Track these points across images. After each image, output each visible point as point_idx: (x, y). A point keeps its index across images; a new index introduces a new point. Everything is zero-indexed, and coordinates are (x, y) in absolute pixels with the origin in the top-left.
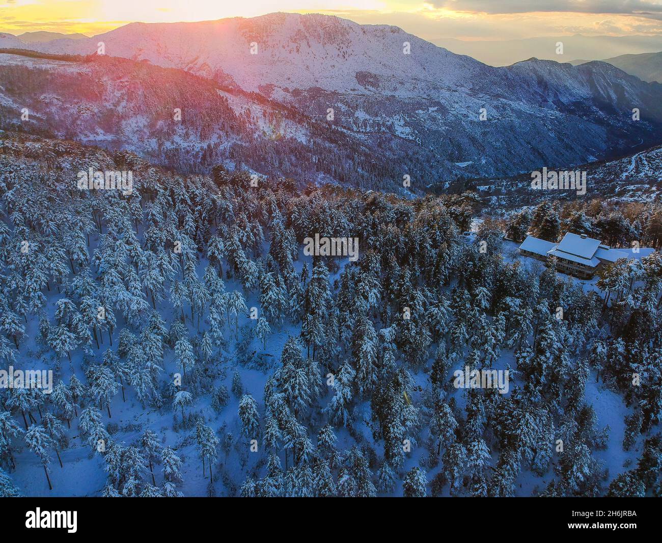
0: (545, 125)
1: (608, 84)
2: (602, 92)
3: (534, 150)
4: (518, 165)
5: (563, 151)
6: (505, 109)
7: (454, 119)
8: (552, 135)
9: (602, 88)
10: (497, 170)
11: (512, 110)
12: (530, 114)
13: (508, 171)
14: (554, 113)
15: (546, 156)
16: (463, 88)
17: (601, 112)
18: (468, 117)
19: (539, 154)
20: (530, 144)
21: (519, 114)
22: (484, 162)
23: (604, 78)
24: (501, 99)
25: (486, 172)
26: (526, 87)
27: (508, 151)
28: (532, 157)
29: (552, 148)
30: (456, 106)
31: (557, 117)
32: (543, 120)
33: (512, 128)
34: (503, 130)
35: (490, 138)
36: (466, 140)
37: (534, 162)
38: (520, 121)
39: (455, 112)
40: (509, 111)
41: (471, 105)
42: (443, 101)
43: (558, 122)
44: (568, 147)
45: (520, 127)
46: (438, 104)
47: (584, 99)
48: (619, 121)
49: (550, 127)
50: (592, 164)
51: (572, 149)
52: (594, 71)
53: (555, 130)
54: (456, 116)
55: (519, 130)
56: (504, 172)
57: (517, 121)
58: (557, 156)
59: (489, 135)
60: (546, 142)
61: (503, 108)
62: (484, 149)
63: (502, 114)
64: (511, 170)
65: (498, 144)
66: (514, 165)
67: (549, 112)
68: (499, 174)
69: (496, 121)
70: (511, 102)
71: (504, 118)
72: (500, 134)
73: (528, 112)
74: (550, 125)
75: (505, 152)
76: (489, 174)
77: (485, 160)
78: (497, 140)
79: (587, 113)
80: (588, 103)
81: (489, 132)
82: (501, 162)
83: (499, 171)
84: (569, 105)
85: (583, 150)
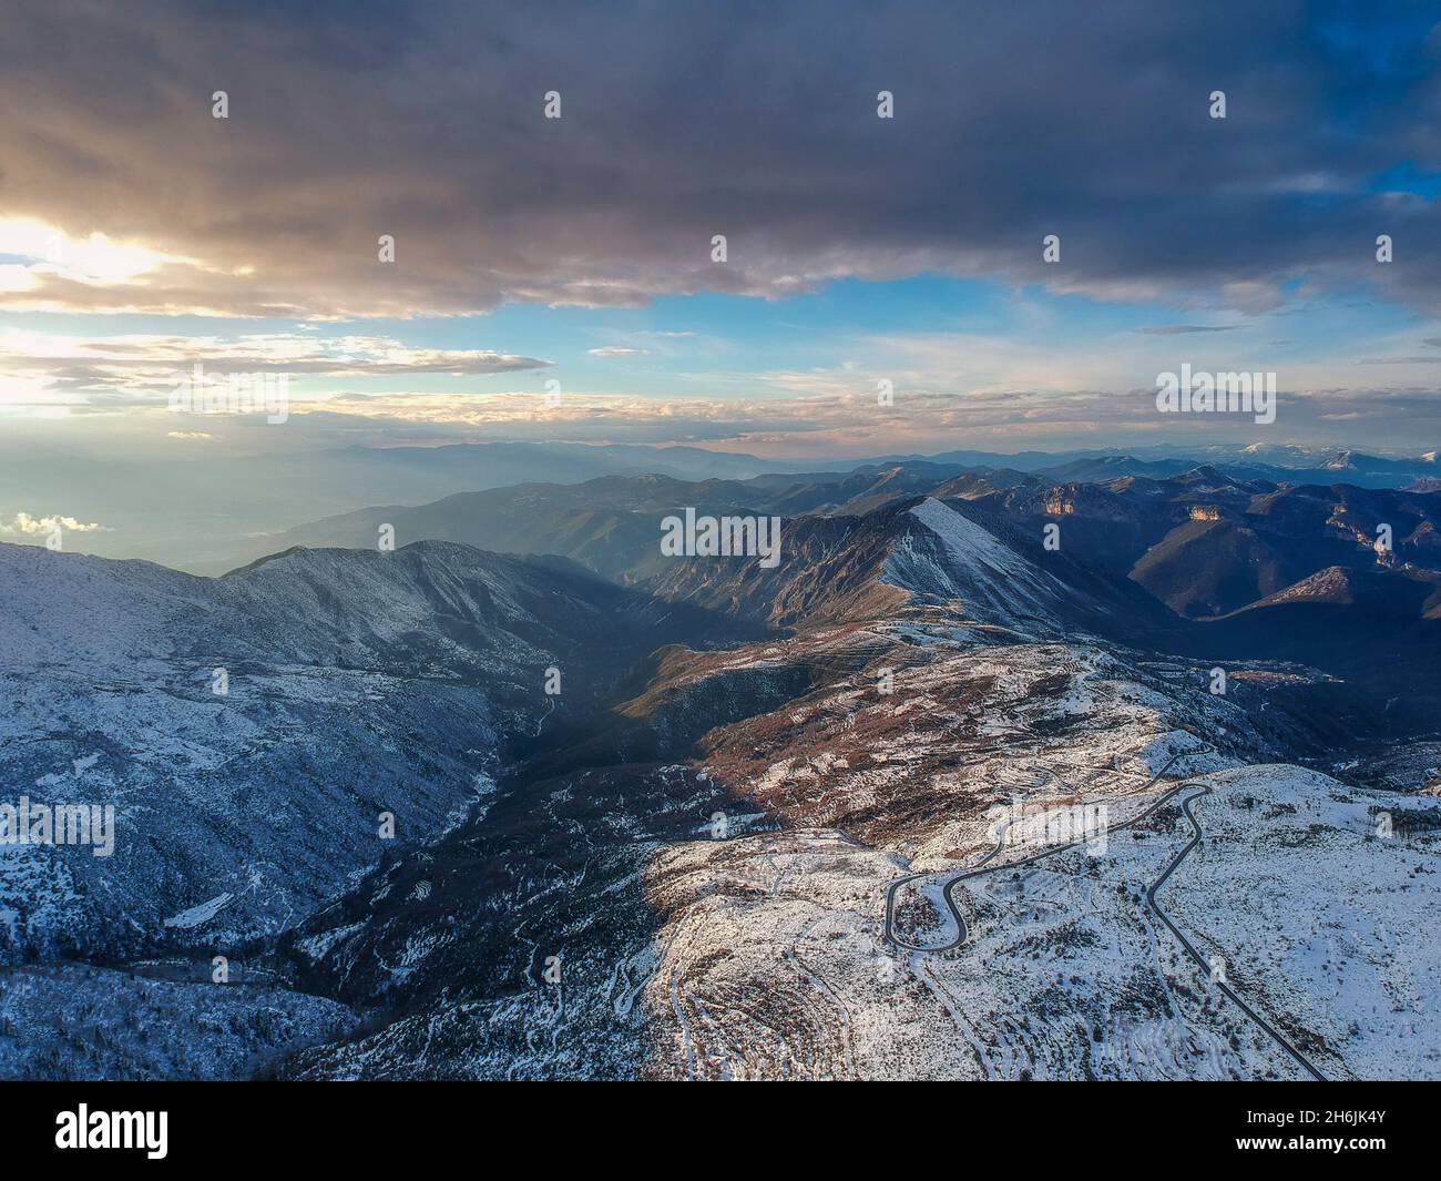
0: (370, 727)
1: (456, 582)
2: (449, 601)
3: (365, 803)
4: (339, 857)
5: (424, 785)
6: (273, 711)
7: (150, 777)
8: (392, 749)
9: (447, 593)
10: (296, 892)
11: (292, 709)
12: (333, 707)
14: (375, 685)
16: (150, 662)
17: (460, 648)
18: (187, 760)
20: (352, 791)
21: (307, 711)
22: (256, 879)
23: (448, 573)
24: (256, 679)
25: (271, 912)
27: (310, 828)
30: (149, 734)
31: (386, 694)
32: (362, 715)
33: (303, 763)
34: (282, 774)
35: (258, 807)
36: (197, 830)
38: (316, 737)
39: (148, 756)
40: (282, 715)
41: (187, 722)
42: (108, 729)
43: (391, 706)
44: (430, 770)
45: (320, 754)
46: (95, 740)
47: (420, 623)
48: (498, 660)
49: (382, 730)
51: (438, 771)
52: (424, 559)
53: (394, 734)
54: (153, 767)
55: (318, 762)
56: (315, 892)
57: (310, 742)
59: (254, 801)
60: (383, 774)
61: (268, 708)
62: (251, 841)
63: (269, 729)
64: (328, 880)
65: (281, 816)
66: (331, 863)
67: (365, 680)
68: (302, 904)
69: (261, 755)
70: (279, 683)
71: (278, 739)
72: (278, 788)
73: (325, 700)
74: (382, 724)
75: (300, 833)
76: (279, 918)
77: (259, 874)
78: (276, 807)
79: (435, 654)
80: (432, 632)
81: (250, 790)
82: (301, 864)
83: (300, 893)
84: (395, 643)
85: (460, 765)
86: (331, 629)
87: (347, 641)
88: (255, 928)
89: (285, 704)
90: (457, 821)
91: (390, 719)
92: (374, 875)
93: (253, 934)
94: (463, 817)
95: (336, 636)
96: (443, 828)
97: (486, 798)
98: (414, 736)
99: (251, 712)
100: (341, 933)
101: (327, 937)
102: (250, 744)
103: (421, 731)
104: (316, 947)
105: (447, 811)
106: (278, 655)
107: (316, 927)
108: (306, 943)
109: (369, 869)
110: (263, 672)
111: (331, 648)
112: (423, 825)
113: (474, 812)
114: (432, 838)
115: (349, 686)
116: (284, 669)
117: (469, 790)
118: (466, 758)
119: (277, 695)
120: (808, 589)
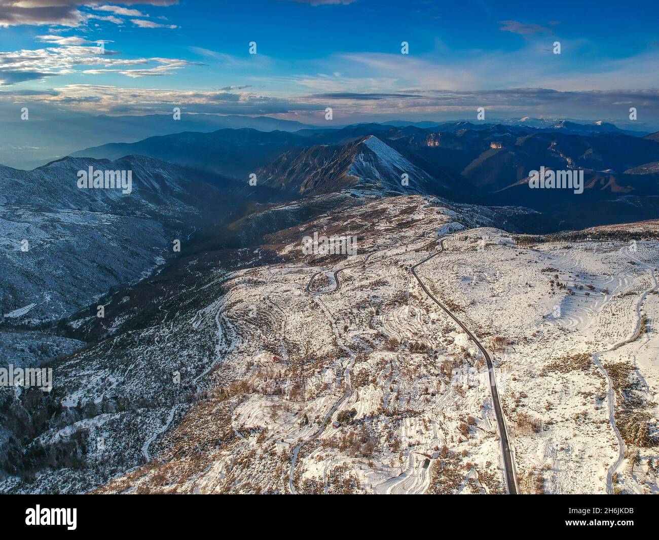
0: (104, 235)
1: (147, 174)
2: (145, 184)
3: (101, 267)
4: (89, 289)
5: (131, 260)
6: (55, 228)
8: (115, 245)
10: (67, 303)
11: (64, 227)
12: (85, 226)
13: (80, 302)
14: (107, 218)
15: (116, 271)
17: (151, 205)
18: (13, 247)
19: (109, 271)
20: (95, 262)
21: (72, 228)
22: (48, 298)
23: (144, 170)
24: (47, 214)
25: (55, 311)
26: (69, 189)
27: (74, 277)
28: (101, 276)
29: (118, 260)
31: (112, 222)
32: (100, 230)
33: (70, 249)
34: (60, 254)
35: (47, 268)
36: (18, 277)
37: (105, 282)
38: (76, 239)
40: (60, 229)
43: (115, 227)
44: (133, 254)
45: (78, 246)
47: (131, 193)
48: (169, 210)
49: (110, 237)
51: (138, 255)
52: (132, 164)
53: (116, 239)
55: (78, 249)
56: (77, 303)
57: (73, 240)
58: (127, 267)
59: (46, 265)
60: (110, 255)
61: (52, 226)
62: (45, 282)
63: (53, 235)
64: (83, 299)
65: (59, 272)
66: (85, 292)
67: (103, 216)
68: (71, 308)
69: (49, 245)
70: (58, 216)
71: (57, 239)
72: (58, 260)
73: (81, 224)
74: (110, 234)
75: (69, 279)
76: (60, 314)
77: (50, 296)
78: (57, 268)
79: (139, 206)
80: (137, 197)
81: (44, 260)
82: (69, 292)
83: (69, 304)
84: (119, 202)
85: (149, 253)
86: (87, 195)
87: (95, 200)
88: (47, 318)
89: (60, 224)
90: (146, 275)
91: (114, 232)
92: (106, 297)
93: (46, 320)
94: (149, 274)
95: (89, 198)
96: (139, 278)
97: (160, 267)
98: (126, 240)
99: (44, 227)
100: (87, 319)
101: (81, 320)
102: (43, 241)
103: (129, 238)
104: (75, 325)
105: (142, 271)
106: (59, 205)
107: (76, 317)
108: (72, 323)
109: (103, 294)
110: (50, 211)
111: (87, 203)
112: (129, 276)
113: (155, 271)
114: (135, 282)
115: (94, 218)
116: (62, 211)
117: (153, 263)
118: (153, 251)
119: (58, 221)
120: (316, 179)
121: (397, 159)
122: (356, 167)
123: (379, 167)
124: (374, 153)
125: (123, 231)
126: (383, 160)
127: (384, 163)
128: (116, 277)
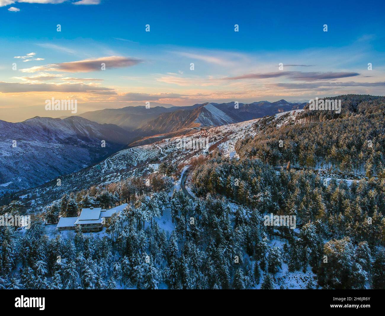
0: (54, 152)
1: (82, 127)
2: (81, 131)
3: (51, 167)
4: (43, 177)
5: (68, 165)
6: (27, 147)
8: (60, 157)
9: (81, 130)
10: (30, 183)
11: (32, 146)
12: (43, 147)
13: (38, 183)
14: (57, 145)
15: (59, 169)
17: (83, 142)
18: (2, 154)
19: (55, 169)
20: (47, 164)
21: (36, 148)
22: (20, 180)
23: (80, 124)
24: (23, 141)
25: (23, 186)
26: (37, 133)
27: (35, 171)
28: (51, 171)
29: (61, 164)
31: (60, 147)
32: (52, 150)
33: (34, 157)
34: (28, 159)
35: (21, 165)
36: (4, 169)
37: (53, 174)
38: (38, 152)
40: (29, 148)
43: (61, 149)
45: (39, 155)
47: (72, 136)
48: (93, 144)
49: (57, 153)
50: (86, 168)
51: (73, 163)
52: (74, 121)
53: (61, 154)
55: (38, 157)
56: (36, 183)
57: (36, 153)
58: (66, 168)
59: (19, 163)
60: (57, 161)
62: (19, 172)
63: (25, 150)
64: (40, 182)
65: (27, 168)
66: (41, 178)
69: (22, 154)
70: (29, 142)
71: (27, 152)
72: (27, 162)
73: (42, 146)
75: (33, 172)
78: (26, 166)
79: (76, 142)
80: (75, 138)
81: (19, 161)
82: (32, 178)
83: (32, 184)
84: (65, 140)
85: (79, 162)
91: (60, 151)
95: (48, 138)
99: (20, 146)
102: (19, 152)
105: (74, 171)
110: (25, 140)
115: (49, 145)
117: (81, 167)
118: (82, 162)
120: (178, 127)
121: (223, 115)
122: (200, 120)
123: (212, 120)
124: (210, 112)
125: (65, 151)
126: (215, 116)
127: (215, 117)
128: (59, 172)
